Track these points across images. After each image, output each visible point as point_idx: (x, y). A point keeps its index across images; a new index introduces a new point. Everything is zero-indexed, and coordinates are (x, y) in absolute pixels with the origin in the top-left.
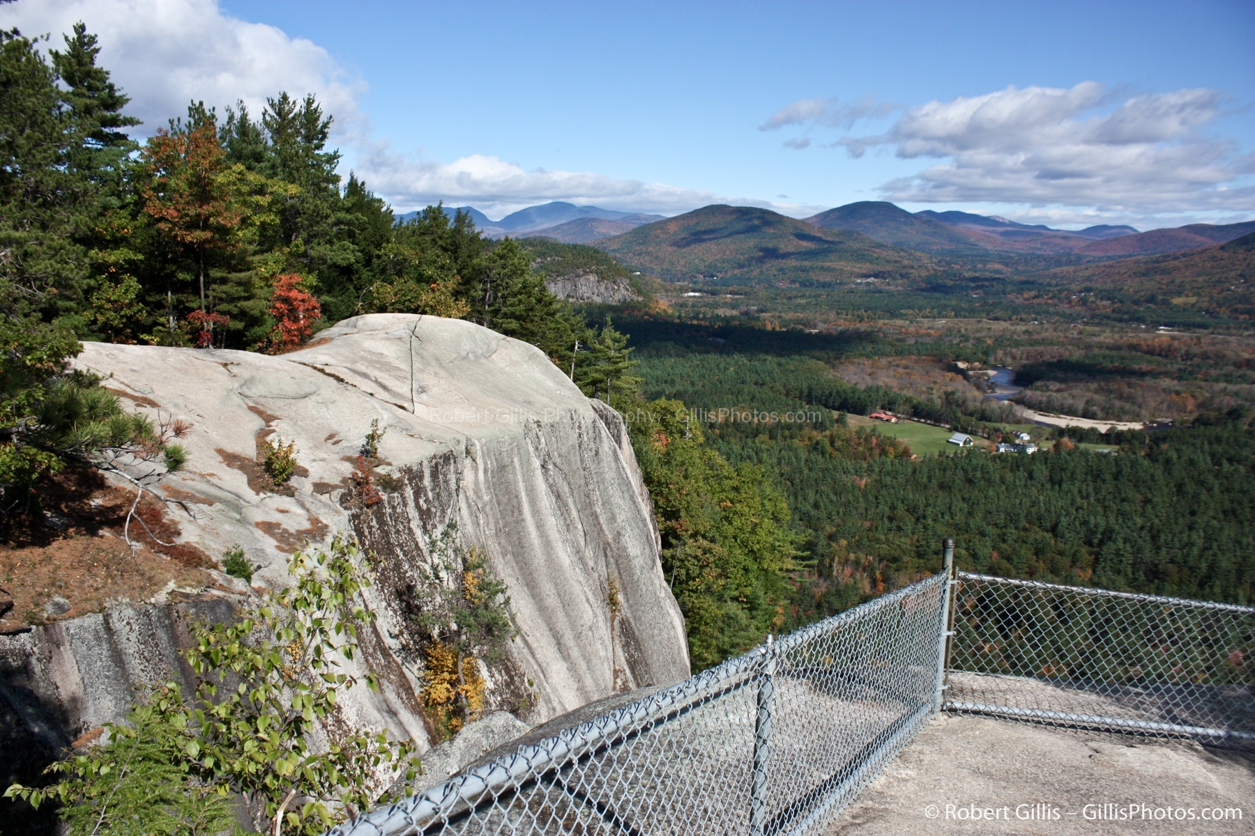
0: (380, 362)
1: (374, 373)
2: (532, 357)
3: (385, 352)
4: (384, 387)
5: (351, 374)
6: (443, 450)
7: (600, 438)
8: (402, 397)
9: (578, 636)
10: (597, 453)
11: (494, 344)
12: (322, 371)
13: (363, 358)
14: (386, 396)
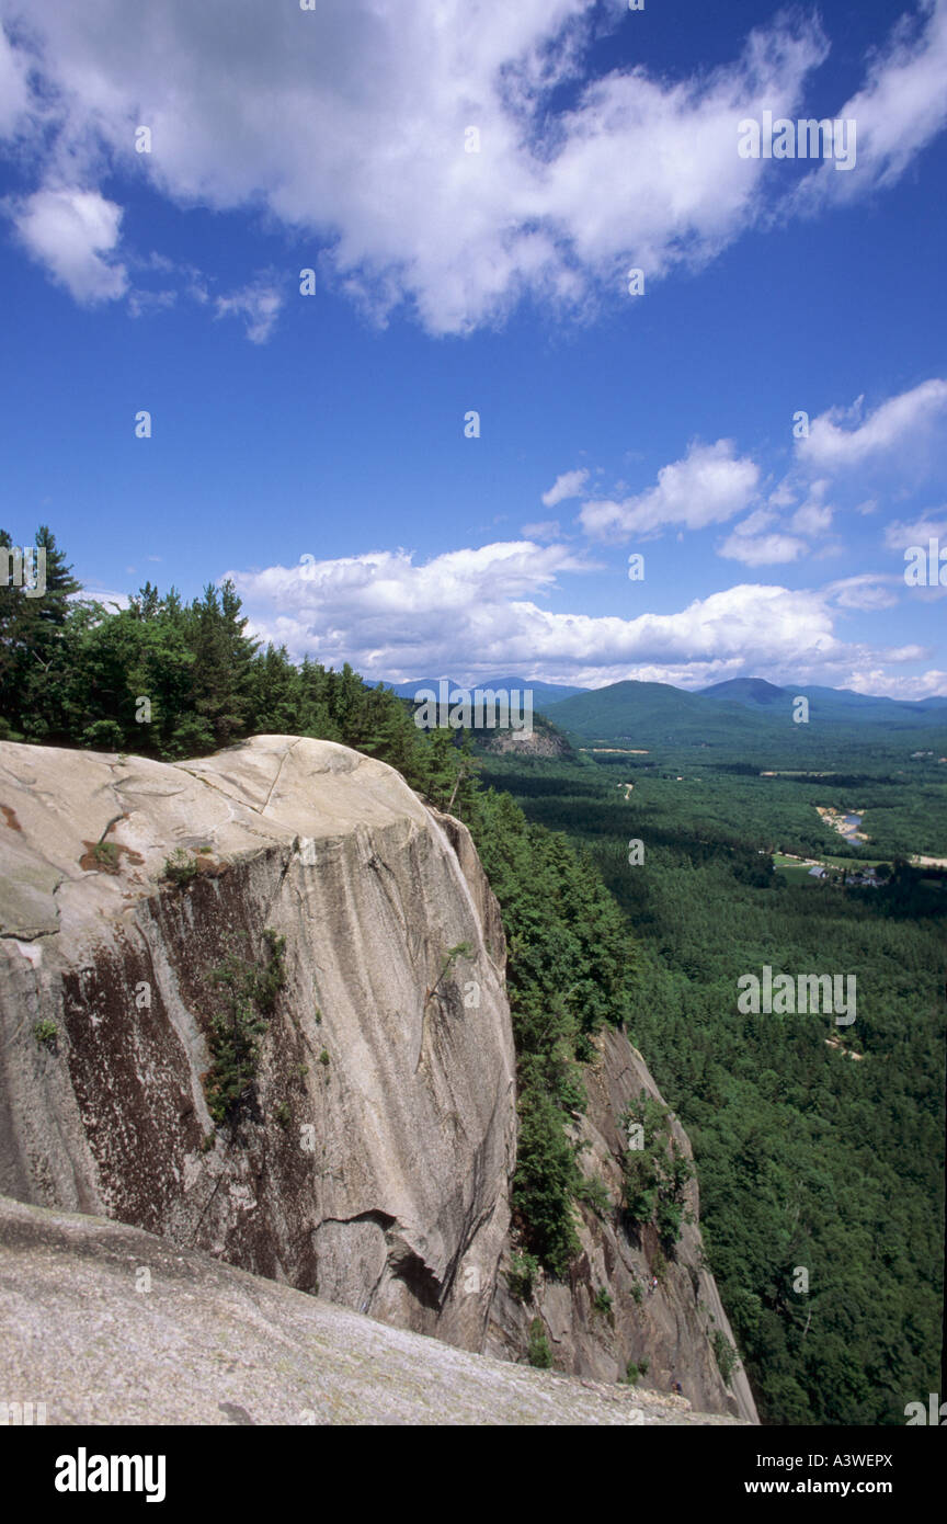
0: (251, 772)
1: (242, 780)
2: (386, 774)
3: (259, 765)
4: (245, 791)
5: (222, 779)
6: (270, 844)
7: (432, 846)
8: (258, 801)
9: (385, 1020)
10: (427, 857)
11: (355, 762)
12: (194, 775)
13: (239, 769)
14: (244, 798)
